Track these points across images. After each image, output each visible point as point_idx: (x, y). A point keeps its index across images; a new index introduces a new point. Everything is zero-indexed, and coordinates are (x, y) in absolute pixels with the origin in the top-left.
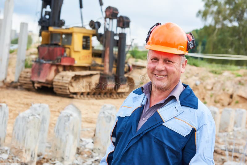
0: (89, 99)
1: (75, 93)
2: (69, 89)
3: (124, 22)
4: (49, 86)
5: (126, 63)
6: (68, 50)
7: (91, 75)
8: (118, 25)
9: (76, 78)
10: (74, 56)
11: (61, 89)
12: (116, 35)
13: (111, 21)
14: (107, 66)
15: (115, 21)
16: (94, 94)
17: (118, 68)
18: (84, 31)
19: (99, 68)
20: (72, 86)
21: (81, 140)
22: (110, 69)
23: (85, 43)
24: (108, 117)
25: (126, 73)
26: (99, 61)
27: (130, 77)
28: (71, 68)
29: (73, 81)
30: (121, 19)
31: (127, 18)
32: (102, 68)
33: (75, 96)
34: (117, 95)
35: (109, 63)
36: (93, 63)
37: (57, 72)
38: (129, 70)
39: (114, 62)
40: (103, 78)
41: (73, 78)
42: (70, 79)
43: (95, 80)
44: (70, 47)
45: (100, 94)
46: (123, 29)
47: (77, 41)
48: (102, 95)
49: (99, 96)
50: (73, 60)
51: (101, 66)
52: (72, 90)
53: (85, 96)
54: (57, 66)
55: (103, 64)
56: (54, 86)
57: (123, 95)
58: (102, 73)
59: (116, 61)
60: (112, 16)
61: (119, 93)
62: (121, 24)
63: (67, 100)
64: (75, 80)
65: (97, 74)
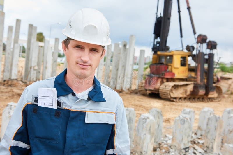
0: (185, 102)
1: (175, 98)
2: (170, 95)
3: (212, 45)
4: (157, 92)
5: (216, 75)
6: (170, 67)
7: (187, 85)
8: (208, 48)
9: (176, 87)
10: (174, 71)
11: (164, 94)
12: (206, 55)
13: (202, 44)
14: (199, 78)
15: (205, 45)
16: (190, 99)
17: (208, 79)
18: (182, 53)
19: (193, 79)
20: (172, 92)
21: (166, 136)
22: (201, 80)
23: (183, 62)
25: (214, 83)
26: (193, 74)
27: (218, 86)
28: (173, 80)
29: (173, 89)
30: (210, 43)
31: (214, 42)
32: (195, 80)
33: (175, 100)
34: (208, 100)
35: (201, 75)
36: (189, 75)
37: (162, 82)
38: (218, 81)
39: (204, 74)
40: (196, 87)
41: (173, 87)
42: (170, 88)
43: (190, 88)
44: (172, 65)
45: (194, 98)
46: (212, 51)
47: (177, 61)
48: (196, 99)
49: (194, 100)
50: (174, 74)
51: (194, 78)
52: (172, 95)
53: (183, 100)
54: (162, 78)
55: (195, 77)
56: (160, 93)
57: (213, 99)
58: (195, 83)
59: (206, 73)
60: (202, 41)
61: (210, 98)
62: (210, 47)
63: (168, 103)
64: (175, 88)
65: (191, 84)
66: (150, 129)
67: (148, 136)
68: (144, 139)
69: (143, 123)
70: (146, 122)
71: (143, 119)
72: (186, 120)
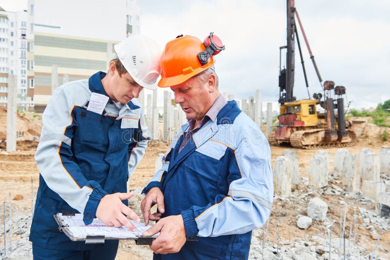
0: (318, 149)
1: (307, 146)
2: (301, 143)
3: (341, 91)
4: (287, 142)
5: (347, 120)
6: (298, 116)
7: (318, 132)
8: (336, 94)
9: (306, 134)
10: (303, 119)
11: (295, 143)
12: (335, 100)
13: (329, 91)
14: (330, 124)
15: (333, 91)
16: (322, 145)
17: (339, 124)
18: (310, 101)
19: (323, 126)
20: (303, 140)
21: (302, 179)
22: (332, 126)
23: (311, 110)
24: (317, 160)
25: (347, 128)
26: (323, 121)
27: (351, 130)
28: (303, 128)
29: (304, 137)
30: (338, 89)
31: (342, 87)
32: (326, 126)
33: (306, 147)
34: (342, 145)
35: (331, 121)
36: (319, 123)
37: (292, 132)
38: (350, 125)
39: (335, 120)
40: (327, 133)
41: (303, 135)
42: (301, 136)
43: (321, 135)
44: (300, 114)
45: (326, 145)
46: (340, 96)
47: (305, 109)
48: (329, 146)
49: (326, 146)
50: (303, 123)
51: (325, 124)
52: (304, 143)
53: (315, 147)
54: (292, 127)
55: (326, 123)
56: (291, 142)
57: (347, 144)
58: (326, 129)
59: (337, 119)
60: (329, 87)
61: (343, 143)
62: (338, 92)
63: (300, 151)
64: (306, 136)
65: (322, 131)
66: (286, 170)
67: (286, 177)
68: (282, 180)
69: (280, 165)
70: (282, 163)
71: (279, 161)
72: (321, 160)
